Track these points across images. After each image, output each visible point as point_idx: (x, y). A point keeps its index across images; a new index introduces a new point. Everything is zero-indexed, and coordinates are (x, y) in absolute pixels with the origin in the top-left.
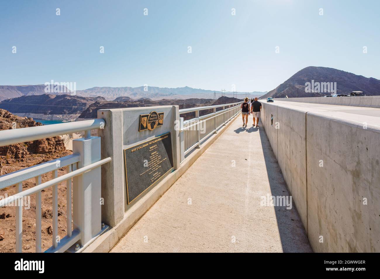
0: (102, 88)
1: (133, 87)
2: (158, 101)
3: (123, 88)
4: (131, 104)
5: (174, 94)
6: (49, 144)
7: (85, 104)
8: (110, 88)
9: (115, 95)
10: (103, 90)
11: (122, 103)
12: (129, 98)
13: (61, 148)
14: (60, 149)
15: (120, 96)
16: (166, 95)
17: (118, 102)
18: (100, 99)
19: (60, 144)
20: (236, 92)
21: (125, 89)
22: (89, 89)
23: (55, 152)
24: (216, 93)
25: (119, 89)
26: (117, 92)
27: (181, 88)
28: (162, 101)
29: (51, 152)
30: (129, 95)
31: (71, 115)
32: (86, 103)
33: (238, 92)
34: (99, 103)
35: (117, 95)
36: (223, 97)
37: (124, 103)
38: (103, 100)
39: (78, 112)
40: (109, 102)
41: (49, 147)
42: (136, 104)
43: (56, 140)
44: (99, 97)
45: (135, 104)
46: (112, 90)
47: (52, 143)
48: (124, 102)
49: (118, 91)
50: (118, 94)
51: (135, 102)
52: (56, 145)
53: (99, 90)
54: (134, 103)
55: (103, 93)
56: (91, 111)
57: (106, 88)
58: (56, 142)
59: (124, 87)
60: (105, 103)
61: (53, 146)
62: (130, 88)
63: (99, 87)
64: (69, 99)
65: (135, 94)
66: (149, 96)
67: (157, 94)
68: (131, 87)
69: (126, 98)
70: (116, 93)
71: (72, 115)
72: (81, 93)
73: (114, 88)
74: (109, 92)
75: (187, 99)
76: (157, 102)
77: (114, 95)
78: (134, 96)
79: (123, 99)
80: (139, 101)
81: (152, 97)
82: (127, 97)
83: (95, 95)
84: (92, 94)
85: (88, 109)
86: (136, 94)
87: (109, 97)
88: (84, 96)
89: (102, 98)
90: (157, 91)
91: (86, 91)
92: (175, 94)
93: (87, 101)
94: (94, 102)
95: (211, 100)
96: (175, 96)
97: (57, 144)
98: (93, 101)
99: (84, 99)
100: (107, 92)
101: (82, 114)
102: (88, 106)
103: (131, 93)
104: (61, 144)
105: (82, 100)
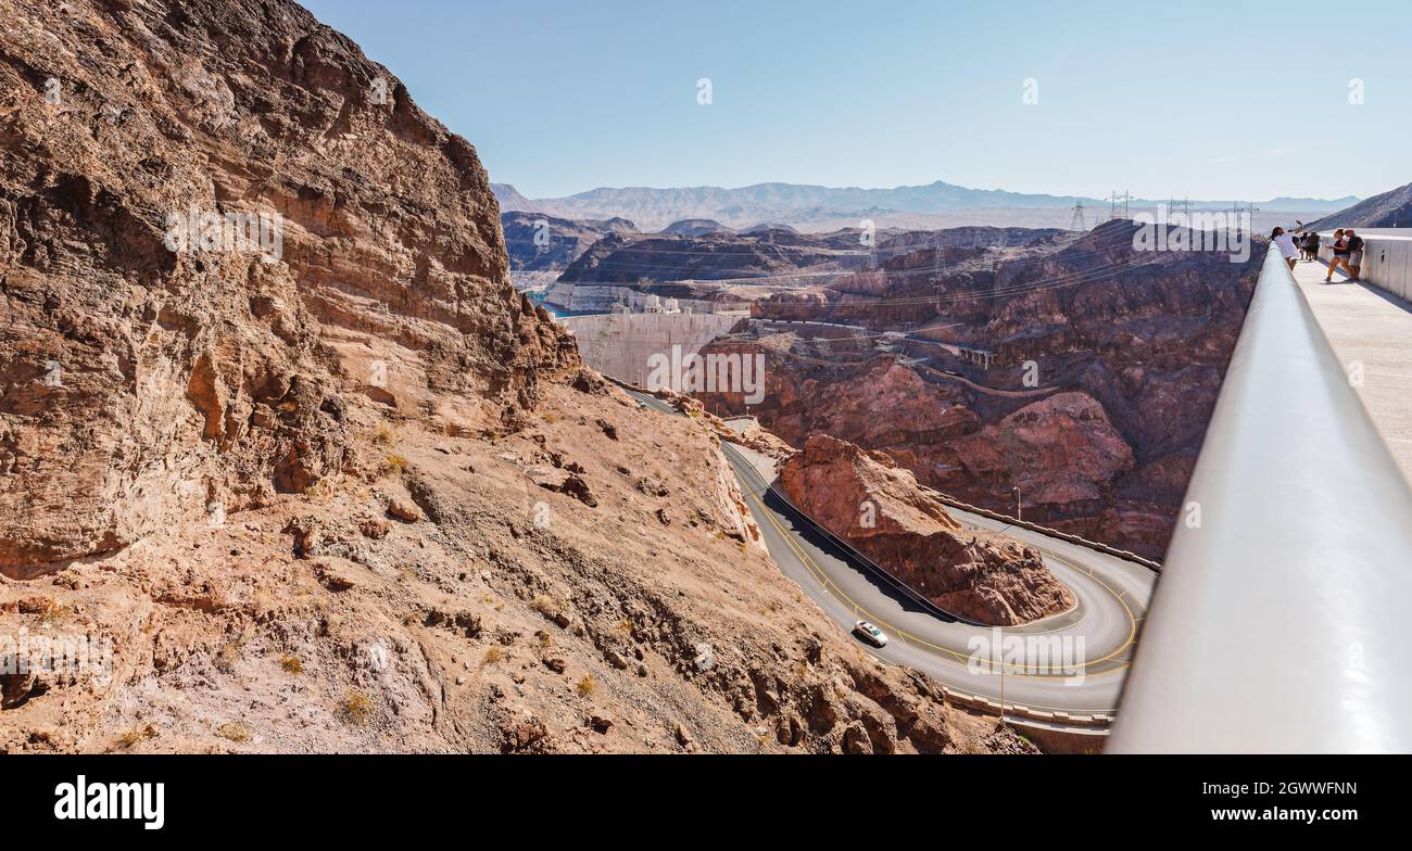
0: (621, 192)
1: (728, 187)
2: (826, 234)
3: (689, 190)
4: (728, 242)
5: (883, 212)
6: (543, 343)
7: (574, 241)
8: (646, 190)
9: (665, 214)
10: (625, 199)
11: (697, 241)
12: (716, 224)
13: (573, 358)
14: (569, 360)
15: (682, 217)
16: (854, 215)
17: (680, 236)
18: (618, 225)
19: (569, 348)
20: (1186, 203)
21: (700, 194)
22: (580, 196)
23: (558, 366)
24: (1083, 204)
25: (677, 194)
26: (671, 204)
27: (916, 189)
28: (841, 234)
29: (551, 365)
30: (712, 213)
31: (533, 273)
32: (577, 238)
33: (1192, 203)
34: (619, 240)
35: (670, 212)
36: (1115, 221)
37: (701, 240)
38: (629, 231)
39: (554, 264)
40: (649, 237)
41: (544, 353)
42: (744, 243)
43: (559, 335)
44: (616, 220)
45: (740, 246)
46: (653, 199)
47: (549, 342)
48: (703, 236)
49: (676, 199)
50: (674, 211)
51: (740, 236)
52: (559, 349)
53: (611, 198)
54: (735, 240)
55: (625, 207)
56: (596, 263)
57: (635, 190)
58: (559, 340)
59: (696, 189)
60: (640, 238)
61: (554, 350)
62: (718, 192)
63: (611, 189)
64: (526, 226)
65: (734, 211)
66: (786, 217)
67: (817, 210)
68: (718, 188)
69: (706, 225)
70: (667, 207)
71: (536, 272)
72: (557, 208)
73: (662, 191)
74: (644, 203)
75: (945, 230)
76: (821, 238)
77: (660, 214)
78: (731, 218)
79: (695, 225)
80: (753, 234)
81: (796, 223)
82: (710, 221)
83: (600, 212)
84: (588, 210)
85: (586, 256)
86: (739, 209)
87: (645, 220)
88: (568, 217)
89: (627, 222)
90: (815, 201)
91: (570, 202)
92: (891, 211)
93: (580, 231)
94: (600, 237)
95: (1061, 233)
96: (891, 216)
97: (561, 347)
98: (595, 231)
99: (570, 224)
100: (639, 205)
101: (567, 271)
102: (582, 249)
103: (721, 207)
104: (571, 346)
105: (565, 230)
